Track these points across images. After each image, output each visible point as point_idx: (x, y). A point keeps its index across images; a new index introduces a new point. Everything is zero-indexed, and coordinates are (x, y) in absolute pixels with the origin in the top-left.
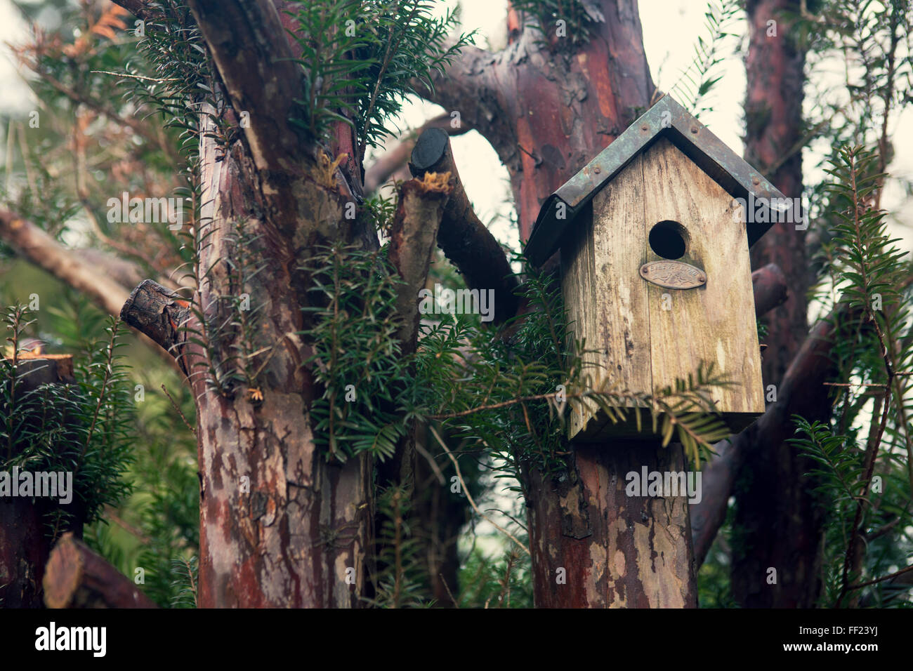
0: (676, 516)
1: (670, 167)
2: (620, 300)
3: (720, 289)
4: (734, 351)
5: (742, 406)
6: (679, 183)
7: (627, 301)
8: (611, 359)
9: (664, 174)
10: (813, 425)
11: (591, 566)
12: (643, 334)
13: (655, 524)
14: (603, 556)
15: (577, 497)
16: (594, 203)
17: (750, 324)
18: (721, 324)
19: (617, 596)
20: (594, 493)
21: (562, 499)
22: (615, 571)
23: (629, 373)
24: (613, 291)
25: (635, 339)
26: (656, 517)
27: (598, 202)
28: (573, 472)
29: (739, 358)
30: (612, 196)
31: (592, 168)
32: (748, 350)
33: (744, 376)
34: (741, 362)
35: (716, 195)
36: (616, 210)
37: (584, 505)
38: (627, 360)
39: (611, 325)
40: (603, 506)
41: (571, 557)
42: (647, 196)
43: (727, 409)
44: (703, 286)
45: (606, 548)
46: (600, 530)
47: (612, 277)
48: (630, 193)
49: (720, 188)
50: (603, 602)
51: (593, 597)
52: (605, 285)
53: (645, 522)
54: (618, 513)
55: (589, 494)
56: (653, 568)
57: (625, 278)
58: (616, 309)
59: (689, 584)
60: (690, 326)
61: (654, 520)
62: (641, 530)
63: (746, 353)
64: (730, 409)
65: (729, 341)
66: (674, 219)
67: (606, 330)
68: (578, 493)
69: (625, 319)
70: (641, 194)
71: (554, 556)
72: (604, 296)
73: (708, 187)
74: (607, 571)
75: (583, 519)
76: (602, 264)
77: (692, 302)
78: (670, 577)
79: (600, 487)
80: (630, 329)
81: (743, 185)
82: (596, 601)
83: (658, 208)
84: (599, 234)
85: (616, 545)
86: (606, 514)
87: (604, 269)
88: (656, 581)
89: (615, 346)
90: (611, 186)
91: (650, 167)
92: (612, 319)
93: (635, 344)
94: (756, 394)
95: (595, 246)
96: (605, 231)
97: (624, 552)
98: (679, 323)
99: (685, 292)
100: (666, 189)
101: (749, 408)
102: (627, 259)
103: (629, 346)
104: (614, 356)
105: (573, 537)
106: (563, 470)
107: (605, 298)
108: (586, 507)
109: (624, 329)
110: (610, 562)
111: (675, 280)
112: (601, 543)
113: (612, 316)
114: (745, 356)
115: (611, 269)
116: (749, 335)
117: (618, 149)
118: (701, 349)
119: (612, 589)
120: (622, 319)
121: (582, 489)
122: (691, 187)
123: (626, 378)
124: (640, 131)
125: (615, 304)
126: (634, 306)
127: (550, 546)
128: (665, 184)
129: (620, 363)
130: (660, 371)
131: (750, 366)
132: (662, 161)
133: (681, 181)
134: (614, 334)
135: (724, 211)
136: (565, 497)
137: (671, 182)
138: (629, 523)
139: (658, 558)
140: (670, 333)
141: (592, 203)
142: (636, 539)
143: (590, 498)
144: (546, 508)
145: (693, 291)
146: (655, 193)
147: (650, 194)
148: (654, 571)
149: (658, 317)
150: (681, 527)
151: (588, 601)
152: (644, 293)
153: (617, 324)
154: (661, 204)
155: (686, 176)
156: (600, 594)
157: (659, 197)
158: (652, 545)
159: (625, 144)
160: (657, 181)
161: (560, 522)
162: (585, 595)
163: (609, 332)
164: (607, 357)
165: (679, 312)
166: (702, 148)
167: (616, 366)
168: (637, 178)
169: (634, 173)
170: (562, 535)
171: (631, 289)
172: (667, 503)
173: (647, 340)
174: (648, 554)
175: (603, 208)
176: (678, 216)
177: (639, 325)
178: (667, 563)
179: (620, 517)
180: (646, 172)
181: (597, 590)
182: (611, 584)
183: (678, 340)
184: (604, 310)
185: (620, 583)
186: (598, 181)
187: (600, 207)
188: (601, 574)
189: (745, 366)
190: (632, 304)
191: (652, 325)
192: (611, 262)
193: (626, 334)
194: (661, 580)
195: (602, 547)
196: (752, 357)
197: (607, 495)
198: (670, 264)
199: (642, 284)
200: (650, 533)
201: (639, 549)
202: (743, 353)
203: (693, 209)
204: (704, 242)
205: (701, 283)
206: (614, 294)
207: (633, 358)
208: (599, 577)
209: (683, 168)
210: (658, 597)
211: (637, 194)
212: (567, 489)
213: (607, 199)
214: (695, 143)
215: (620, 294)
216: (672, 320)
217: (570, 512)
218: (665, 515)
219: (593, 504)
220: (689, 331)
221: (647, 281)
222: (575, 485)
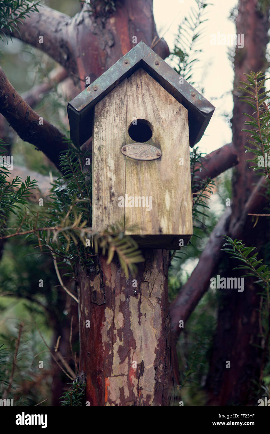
0: (155, 292)
1: (144, 86)
2: (108, 168)
3: (170, 160)
4: (176, 198)
5: (178, 230)
6: (148, 96)
7: (112, 168)
8: (101, 203)
9: (140, 91)
10: (235, 241)
11: (105, 321)
12: (121, 188)
13: (142, 297)
14: (111, 316)
15: (99, 280)
16: (96, 109)
17: (187, 181)
18: (169, 181)
19: (118, 339)
20: (108, 278)
21: (91, 282)
22: (118, 324)
23: (111, 212)
24: (104, 162)
25: (116, 191)
26: (142, 293)
27: (98, 109)
28: (97, 266)
29: (179, 201)
30: (107, 104)
31: (93, 87)
32: (184, 197)
33: (181, 213)
34: (180, 204)
35: (171, 103)
36: (109, 113)
37: (103, 285)
38: (110, 204)
39: (102, 182)
40: (113, 286)
41: (95, 316)
42: (129, 104)
43: (169, 232)
44: (159, 158)
45: (114, 310)
46: (110, 300)
47: (104, 153)
48: (118, 102)
49: (173, 99)
50: (110, 342)
51: (105, 339)
52: (100, 158)
53: (136, 295)
54: (121, 290)
55: (106, 279)
56: (139, 323)
57: (112, 154)
58: (105, 173)
59: (161, 331)
60: (150, 183)
61: (141, 295)
62: (133, 301)
63: (183, 199)
64: (171, 233)
65: (173, 191)
66: (145, 119)
67: (99, 186)
68: (100, 279)
69: (111, 179)
70: (125, 103)
71: (87, 315)
72: (98, 165)
73: (166, 98)
74: (113, 324)
75: (102, 294)
76: (99, 146)
77: (152, 168)
78: (149, 328)
79: (112, 275)
80: (113, 185)
81: (185, 97)
82: (107, 341)
83: (135, 111)
84: (97, 128)
85: (119, 309)
86: (114, 291)
87: (99, 149)
88: (141, 330)
89: (103, 195)
90: (107, 98)
91: (131, 86)
92: (103, 179)
93: (116, 194)
94: (187, 223)
95: (95, 135)
96: (101, 126)
97: (123, 313)
98: (143, 181)
99: (148, 162)
100: (140, 100)
101: (183, 232)
102: (114, 142)
103: (112, 195)
104: (102, 201)
105: (96, 304)
106: (92, 265)
107: (99, 166)
108: (104, 286)
109: (110, 185)
110: (115, 319)
111: (143, 155)
112: (111, 308)
113: (103, 177)
114: (183, 200)
115: (104, 148)
116: (186, 188)
117: (109, 76)
118: (156, 196)
119: (115, 335)
120: (109, 179)
121: (102, 276)
122: (156, 98)
123: (109, 214)
124: (124, 64)
125: (105, 170)
126: (117, 171)
127: (85, 308)
128: (140, 96)
129: (106, 206)
130: (130, 210)
131: (185, 207)
132: (139, 83)
133: (150, 95)
134: (103, 188)
135: (175, 113)
136: (93, 281)
137: (143, 95)
138: (127, 297)
139: (143, 317)
140: (138, 187)
141: (94, 109)
142: (130, 305)
143: (106, 282)
144: (84, 287)
145: (153, 161)
146: (133, 102)
147: (130, 103)
148: (140, 324)
149: (131, 178)
150: (158, 298)
151: (103, 341)
152: (123, 163)
153: (106, 182)
154: (137, 109)
155: (153, 91)
156: (109, 337)
157: (136, 105)
158: (139, 309)
159: (113, 72)
160: (135, 95)
161: (90, 295)
162: (101, 338)
163: (100, 187)
164: (98, 202)
165: (144, 174)
166: (161, 74)
167: (104, 207)
168: (123, 93)
169: (121, 90)
170: (91, 302)
171: (115, 161)
172: (150, 285)
173: (123, 192)
174: (137, 314)
175: (100, 112)
176: (147, 116)
177: (119, 182)
178: (148, 320)
179: (122, 293)
180: (129, 90)
181: (107, 335)
182: (115, 332)
183: (142, 191)
184: (98, 174)
185: (120, 331)
186: (96, 95)
187: (99, 111)
188: (110, 325)
189: (182, 206)
190: (115, 170)
191: (127, 183)
192: (104, 145)
193: (111, 188)
194: (144, 329)
195: (111, 310)
196: (187, 201)
197: (116, 280)
198: (139, 145)
199: (122, 158)
200: (139, 302)
201: (132, 311)
202: (181, 199)
203: (156, 112)
204: (162, 132)
205: (159, 157)
206: (104, 164)
207: (114, 202)
208: (109, 327)
209: (151, 87)
210: (141, 340)
211: (122, 103)
212: (94, 276)
213: (104, 106)
214: (157, 71)
215: (108, 164)
216: (139, 179)
217: (95, 289)
218: (148, 292)
219: (107, 285)
220: (149, 186)
221: (125, 156)
222: (98, 274)
